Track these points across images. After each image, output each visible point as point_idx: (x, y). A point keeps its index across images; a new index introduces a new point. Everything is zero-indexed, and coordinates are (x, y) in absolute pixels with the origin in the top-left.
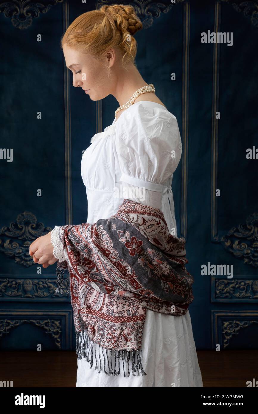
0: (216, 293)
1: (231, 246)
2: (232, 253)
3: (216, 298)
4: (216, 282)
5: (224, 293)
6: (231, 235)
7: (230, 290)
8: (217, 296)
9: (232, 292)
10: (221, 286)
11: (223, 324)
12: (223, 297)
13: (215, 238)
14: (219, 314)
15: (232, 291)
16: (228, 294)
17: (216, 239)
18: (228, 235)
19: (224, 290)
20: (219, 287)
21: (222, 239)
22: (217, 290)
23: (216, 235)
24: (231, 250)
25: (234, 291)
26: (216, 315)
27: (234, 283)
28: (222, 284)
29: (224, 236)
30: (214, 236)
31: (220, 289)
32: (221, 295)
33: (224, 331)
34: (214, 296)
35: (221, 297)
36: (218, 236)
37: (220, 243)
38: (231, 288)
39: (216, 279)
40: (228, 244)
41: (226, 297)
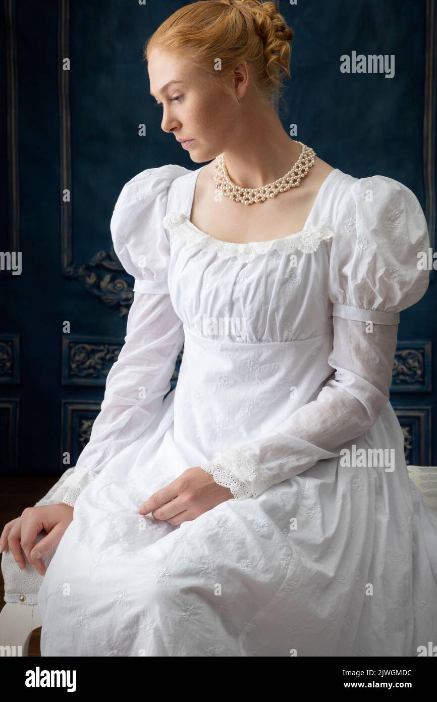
0: (70, 368)
1: (97, 285)
2: (99, 298)
3: (70, 376)
4: (70, 348)
5: (86, 369)
6: (97, 265)
7: (97, 363)
8: (72, 373)
9: (99, 367)
10: (79, 355)
11: (81, 425)
12: (83, 374)
13: (68, 270)
14: (76, 407)
15: (100, 365)
16: (91, 371)
17: (70, 270)
18: (91, 264)
19: (86, 362)
20: (77, 358)
21: (81, 271)
22: (73, 362)
23: (70, 264)
24: (96, 292)
25: (103, 364)
26: (71, 408)
27: (102, 351)
28: (82, 352)
29: (84, 266)
30: (65, 265)
31: (79, 361)
32: (79, 372)
33: (82, 437)
34: (67, 372)
35: (80, 374)
36: (74, 265)
37: (76, 279)
38: (99, 359)
39: (70, 343)
40: (92, 280)
41: (89, 376)
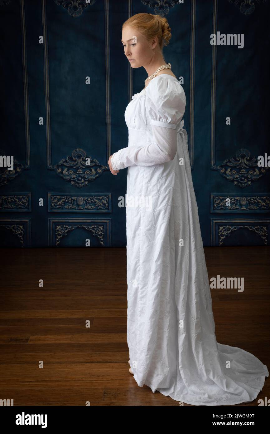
0: (214, 206)
1: (225, 173)
2: (226, 178)
3: (214, 209)
4: (214, 198)
5: (220, 206)
6: (225, 164)
7: (225, 204)
10: (217, 201)
11: (219, 228)
12: (219, 209)
14: (216, 221)
16: (222, 207)
17: (214, 167)
18: (223, 164)
20: (217, 202)
21: (219, 168)
22: (215, 204)
23: (214, 165)
24: (225, 176)
26: (214, 222)
28: (218, 200)
29: (220, 165)
30: (212, 165)
31: (217, 203)
33: (219, 233)
35: (218, 209)
36: (216, 165)
37: (217, 170)
39: (214, 196)
40: (223, 171)
